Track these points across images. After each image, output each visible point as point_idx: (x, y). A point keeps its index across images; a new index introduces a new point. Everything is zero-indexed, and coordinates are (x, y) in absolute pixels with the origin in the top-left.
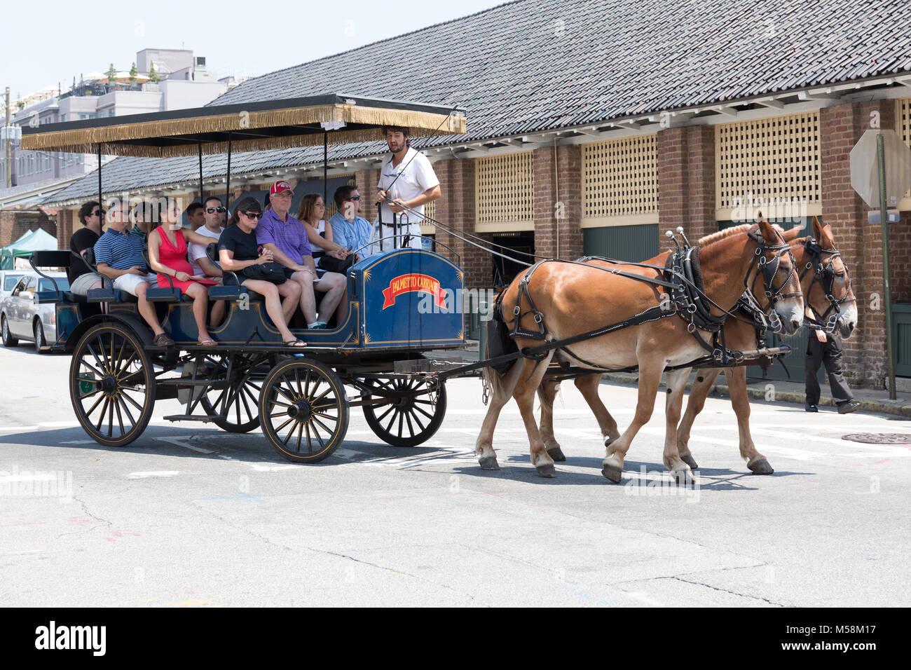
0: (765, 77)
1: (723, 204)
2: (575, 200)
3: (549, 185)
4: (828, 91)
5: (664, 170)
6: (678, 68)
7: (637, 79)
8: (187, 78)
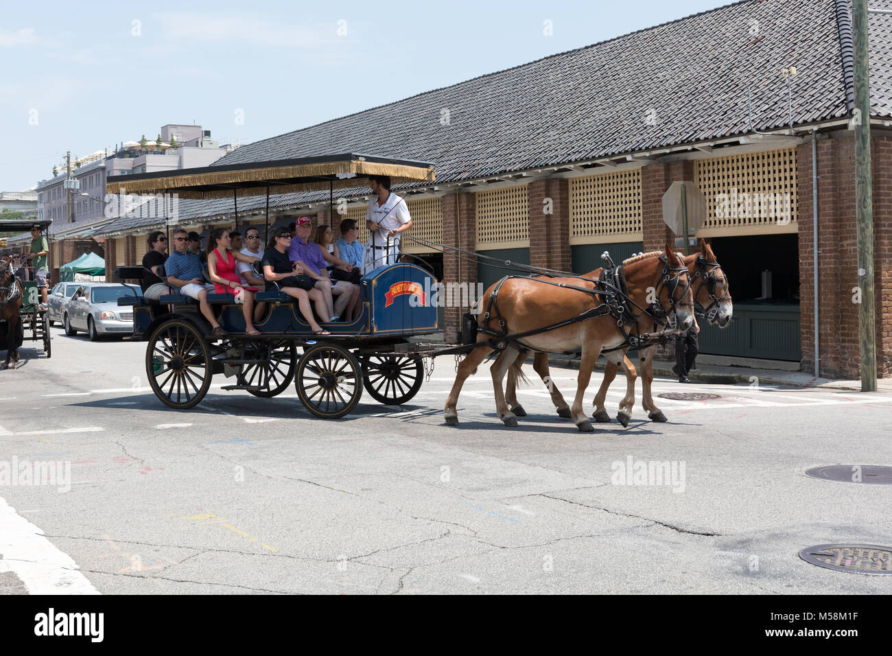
0: (604, 144)
1: (574, 234)
2: (472, 231)
3: (453, 221)
4: (647, 154)
5: (533, 210)
6: (542, 139)
7: (514, 146)
8: (197, 146)
